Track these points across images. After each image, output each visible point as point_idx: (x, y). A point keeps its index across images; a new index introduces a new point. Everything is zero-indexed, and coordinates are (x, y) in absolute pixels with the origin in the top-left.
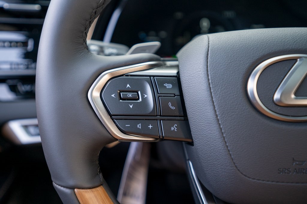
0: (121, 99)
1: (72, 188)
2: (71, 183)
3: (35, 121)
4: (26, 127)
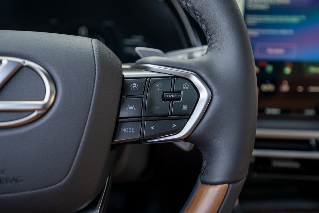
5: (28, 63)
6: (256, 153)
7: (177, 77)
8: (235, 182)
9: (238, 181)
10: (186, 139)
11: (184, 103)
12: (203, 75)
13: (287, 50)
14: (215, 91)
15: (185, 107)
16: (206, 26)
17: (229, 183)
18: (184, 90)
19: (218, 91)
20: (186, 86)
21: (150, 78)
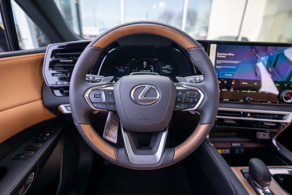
0: (95, 97)
1: (80, 124)
2: (79, 122)
3: (69, 105)
4: (66, 107)
5: (152, 87)
6: (217, 117)
7: (193, 90)
8: (211, 124)
9: (212, 123)
10: (196, 110)
11: (196, 98)
12: (202, 90)
13: (233, 75)
14: (206, 95)
15: (196, 100)
16: (203, 73)
17: (209, 124)
18: (196, 94)
19: (207, 95)
20: (196, 93)
21: (185, 90)
